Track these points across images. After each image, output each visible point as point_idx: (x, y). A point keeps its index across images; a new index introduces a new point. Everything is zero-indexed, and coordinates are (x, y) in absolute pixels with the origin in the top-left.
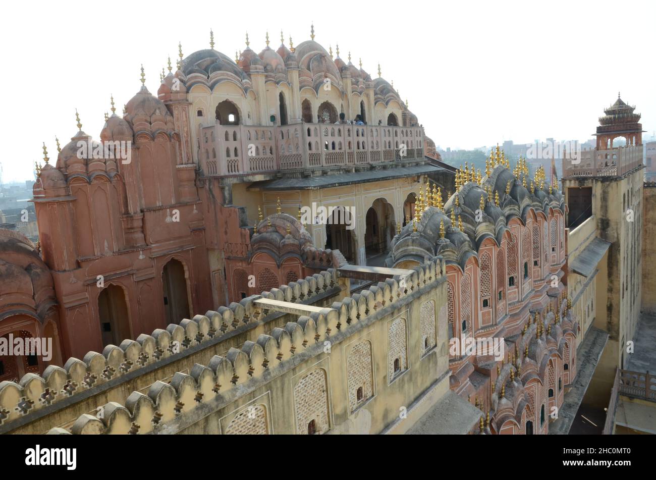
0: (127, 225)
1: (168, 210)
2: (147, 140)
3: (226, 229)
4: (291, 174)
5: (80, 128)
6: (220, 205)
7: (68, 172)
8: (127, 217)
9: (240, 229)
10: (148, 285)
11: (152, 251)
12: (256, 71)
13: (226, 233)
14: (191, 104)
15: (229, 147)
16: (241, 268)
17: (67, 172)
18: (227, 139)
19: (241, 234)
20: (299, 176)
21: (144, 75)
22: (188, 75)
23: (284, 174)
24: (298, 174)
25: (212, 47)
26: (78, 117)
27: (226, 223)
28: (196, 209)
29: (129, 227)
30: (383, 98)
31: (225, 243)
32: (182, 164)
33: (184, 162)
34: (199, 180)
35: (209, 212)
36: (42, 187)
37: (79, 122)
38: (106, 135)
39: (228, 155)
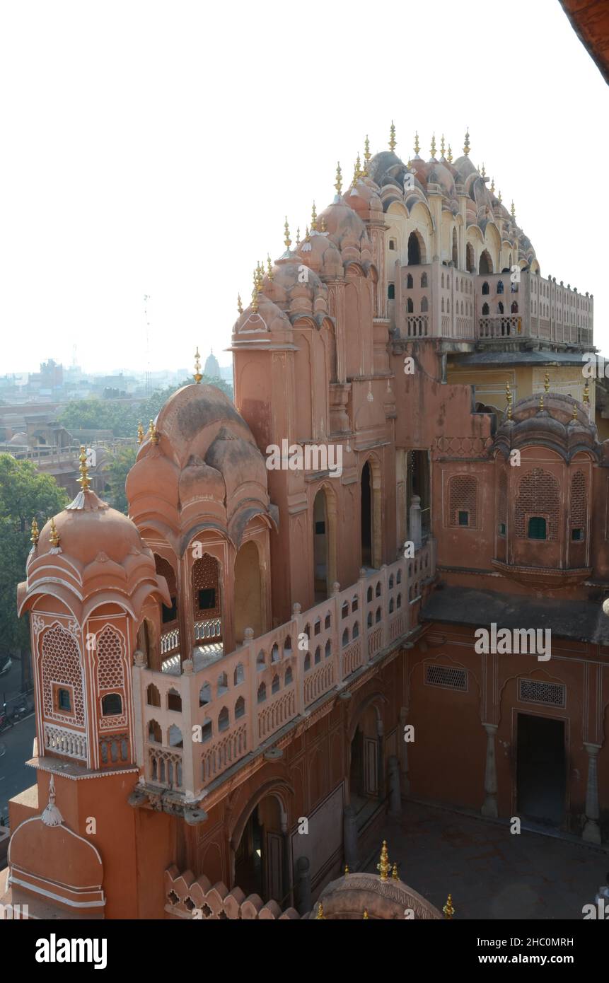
0: (335, 398)
1: (370, 383)
2: (355, 275)
3: (441, 416)
4: (500, 345)
5: (288, 245)
6: (433, 380)
7: (292, 308)
8: (337, 387)
9: (472, 415)
10: (351, 493)
11: (357, 441)
12: (435, 191)
13: (441, 422)
14: (388, 228)
15: (411, 298)
16: (466, 474)
17: (289, 309)
18: (410, 285)
19: (473, 423)
20: (515, 348)
21: (341, 179)
22: (383, 186)
23: (488, 346)
24: (514, 345)
25: (393, 148)
26: (287, 229)
27: (443, 407)
28: (390, 387)
29: (337, 401)
30: (524, 253)
31: (438, 438)
32: (377, 317)
33: (379, 314)
34: (393, 344)
35: (407, 391)
36: (266, 327)
37: (288, 237)
38: (309, 262)
39: (411, 309)
